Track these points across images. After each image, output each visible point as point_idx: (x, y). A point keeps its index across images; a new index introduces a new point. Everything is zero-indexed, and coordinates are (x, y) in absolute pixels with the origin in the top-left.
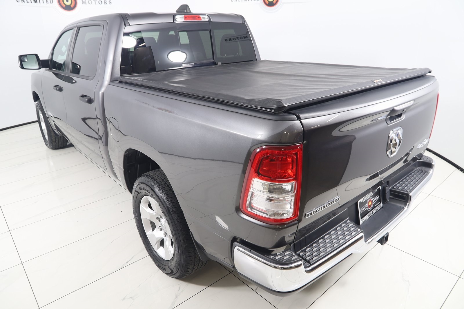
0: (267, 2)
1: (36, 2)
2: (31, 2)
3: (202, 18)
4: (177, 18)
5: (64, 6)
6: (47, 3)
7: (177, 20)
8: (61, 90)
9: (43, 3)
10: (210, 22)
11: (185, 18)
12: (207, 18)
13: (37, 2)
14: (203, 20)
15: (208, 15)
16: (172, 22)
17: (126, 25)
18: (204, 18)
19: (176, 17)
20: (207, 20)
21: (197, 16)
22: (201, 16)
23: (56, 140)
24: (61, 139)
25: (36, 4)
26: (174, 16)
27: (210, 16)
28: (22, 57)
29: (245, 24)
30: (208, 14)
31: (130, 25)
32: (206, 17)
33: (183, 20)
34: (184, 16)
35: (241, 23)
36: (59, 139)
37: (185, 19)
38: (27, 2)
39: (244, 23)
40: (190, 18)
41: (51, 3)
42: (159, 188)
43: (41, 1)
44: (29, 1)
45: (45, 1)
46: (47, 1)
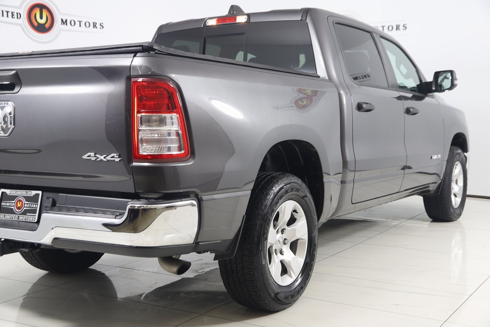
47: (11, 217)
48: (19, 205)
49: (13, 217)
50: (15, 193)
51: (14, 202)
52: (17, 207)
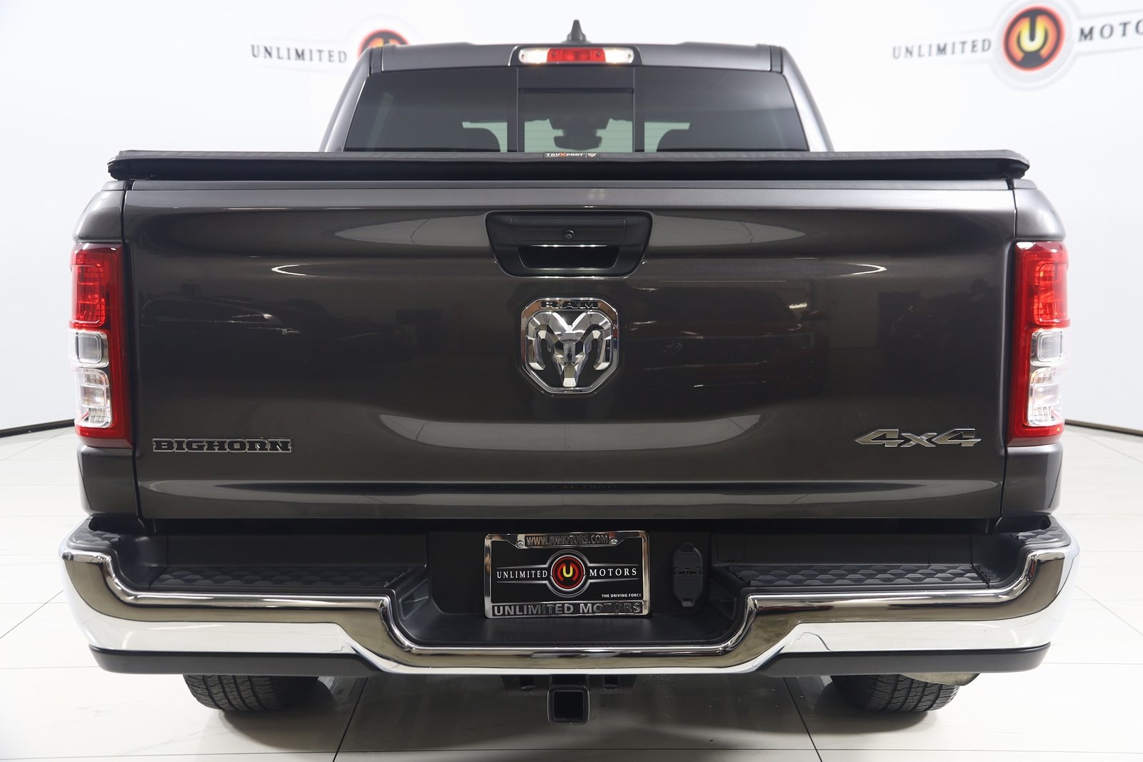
0: (1019, 55)
1: (301, 58)
2: (289, 58)
6: (330, 61)
9: (320, 60)
13: (304, 59)
25: (300, 62)
38: (279, 58)
41: (340, 61)
43: (316, 55)
44: (284, 53)
45: (325, 56)
46: (330, 56)
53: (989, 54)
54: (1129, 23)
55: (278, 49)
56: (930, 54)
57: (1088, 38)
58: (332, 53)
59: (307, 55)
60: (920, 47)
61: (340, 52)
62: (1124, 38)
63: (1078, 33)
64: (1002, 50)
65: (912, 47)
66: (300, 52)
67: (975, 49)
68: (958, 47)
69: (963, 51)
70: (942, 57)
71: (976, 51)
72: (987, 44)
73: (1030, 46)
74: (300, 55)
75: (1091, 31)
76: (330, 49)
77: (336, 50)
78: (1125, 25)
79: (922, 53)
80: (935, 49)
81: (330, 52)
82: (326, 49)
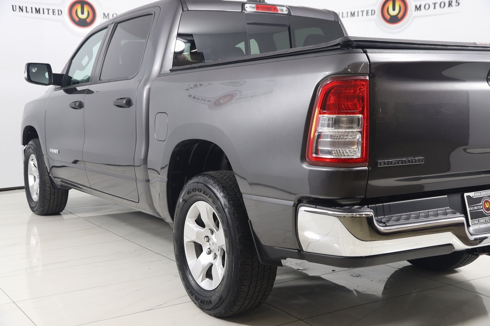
0: (388, 17)
1: (38, 12)
2: (32, 12)
3: (279, 10)
4: (246, 7)
5: (77, 19)
6: (53, 14)
7: (246, 9)
8: (81, 105)
9: (48, 14)
10: (290, 15)
11: (257, 8)
12: (286, 11)
13: (40, 13)
14: (279, 12)
15: (286, 7)
16: (241, 11)
17: (185, 9)
18: (282, 10)
19: (246, 5)
20: (286, 13)
21: (273, 7)
22: (278, 8)
23: (50, 197)
24: (58, 198)
25: (38, 15)
26: (243, 4)
27: (289, 8)
28: (31, 65)
29: (338, 22)
30: (288, 6)
31: (188, 10)
32: (285, 9)
33: (255, 10)
34: (256, 6)
35: (332, 21)
36: (55, 197)
37: (256, 10)
38: (27, 12)
39: (337, 20)
40: (263, 8)
41: (59, 14)
42: (214, 181)
43: (46, 11)
44: (29, 10)
45: (51, 12)
46: (53, 12)
47: (485, 220)
48: (487, 206)
49: (487, 219)
50: (480, 195)
51: (481, 204)
52: (486, 208)
53: (374, 17)
54: (437, 3)
55: (26, 7)
56: (347, 17)
57: (419, 9)
58: (54, 11)
59: (41, 11)
60: (343, 13)
61: (58, 10)
62: (435, 10)
63: (414, 7)
64: (380, 15)
65: (339, 13)
66: (38, 9)
67: (368, 14)
68: (360, 13)
69: (362, 15)
70: (353, 18)
71: (369, 15)
72: (373, 12)
73: (393, 13)
74: (38, 11)
75: (420, 6)
76: (53, 8)
77: (56, 9)
78: (435, 4)
79: (343, 16)
80: (349, 14)
81: (53, 10)
82: (51, 8)
